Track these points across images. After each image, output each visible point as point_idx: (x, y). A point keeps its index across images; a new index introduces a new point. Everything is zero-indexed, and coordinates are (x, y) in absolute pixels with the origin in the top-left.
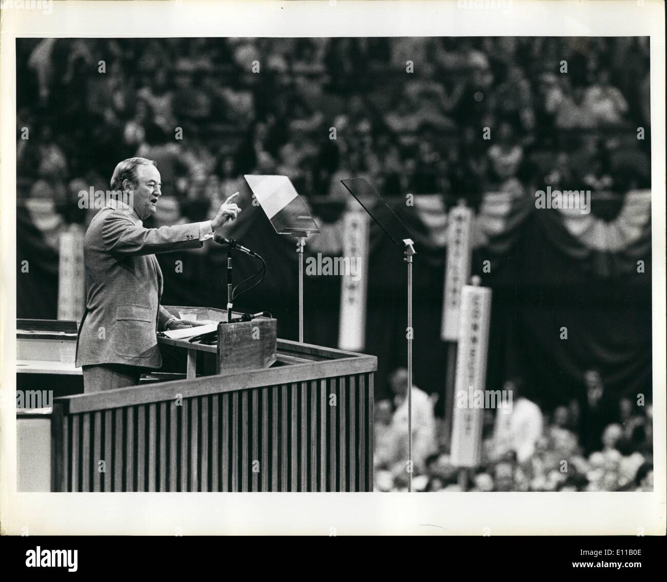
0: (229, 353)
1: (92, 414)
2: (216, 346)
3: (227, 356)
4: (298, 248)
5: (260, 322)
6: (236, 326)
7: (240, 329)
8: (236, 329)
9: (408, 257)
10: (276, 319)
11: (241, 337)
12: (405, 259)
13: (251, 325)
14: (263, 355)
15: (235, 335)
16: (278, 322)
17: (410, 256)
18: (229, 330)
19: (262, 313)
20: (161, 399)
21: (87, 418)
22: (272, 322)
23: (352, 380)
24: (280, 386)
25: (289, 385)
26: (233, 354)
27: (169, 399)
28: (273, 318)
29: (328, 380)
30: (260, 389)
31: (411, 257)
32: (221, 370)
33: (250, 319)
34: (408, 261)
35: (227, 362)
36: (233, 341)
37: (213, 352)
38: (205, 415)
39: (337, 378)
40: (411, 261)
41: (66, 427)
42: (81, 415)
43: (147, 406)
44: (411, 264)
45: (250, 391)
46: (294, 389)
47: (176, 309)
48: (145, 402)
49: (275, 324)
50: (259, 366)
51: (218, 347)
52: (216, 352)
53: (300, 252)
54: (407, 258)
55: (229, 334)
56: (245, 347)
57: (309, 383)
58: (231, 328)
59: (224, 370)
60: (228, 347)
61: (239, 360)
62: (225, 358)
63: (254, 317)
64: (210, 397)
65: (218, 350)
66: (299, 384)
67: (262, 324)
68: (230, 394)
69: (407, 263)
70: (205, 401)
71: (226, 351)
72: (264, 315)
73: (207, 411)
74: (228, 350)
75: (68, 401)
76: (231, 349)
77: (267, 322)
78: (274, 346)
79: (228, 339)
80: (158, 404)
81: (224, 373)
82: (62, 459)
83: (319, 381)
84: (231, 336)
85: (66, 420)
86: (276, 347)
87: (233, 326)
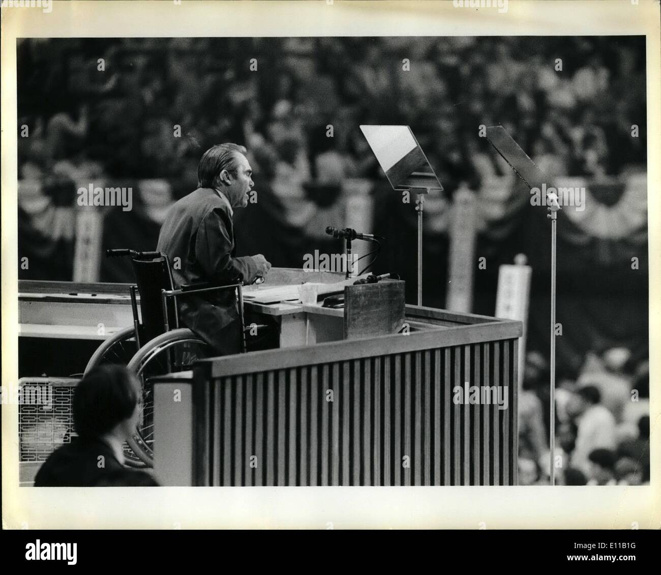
0: (356, 317)
1: (234, 378)
2: (342, 310)
3: (354, 320)
4: (416, 205)
5: (388, 283)
6: (364, 288)
7: (368, 291)
8: (364, 291)
9: (552, 213)
10: (404, 281)
11: (369, 300)
12: (548, 215)
13: (379, 287)
14: (391, 320)
15: (363, 298)
16: (406, 284)
17: (554, 211)
18: (356, 292)
19: (389, 274)
20: (302, 364)
21: (228, 383)
22: (400, 283)
23: (497, 346)
24: (423, 352)
25: (432, 351)
26: (360, 319)
27: (310, 363)
28: (401, 279)
29: (472, 346)
30: (403, 355)
31: (556, 213)
32: (349, 336)
33: (376, 281)
34: (552, 218)
35: (354, 326)
36: (361, 304)
37: (339, 316)
38: (346, 382)
39: (482, 345)
40: (556, 218)
41: (207, 392)
42: (223, 379)
43: (288, 371)
44: (555, 221)
45: (393, 357)
46: (438, 355)
47: (285, 271)
48: (285, 367)
49: (404, 286)
50: (387, 332)
51: (345, 310)
52: (343, 316)
53: (419, 210)
54: (550, 214)
55: (356, 296)
56: (373, 311)
57: (453, 349)
58: (358, 290)
59: (351, 335)
60: (356, 311)
61: (366, 325)
62: (352, 323)
63: (380, 279)
64: (352, 362)
65: (345, 313)
66: (442, 350)
67: (390, 285)
68: (373, 359)
69: (551, 219)
70: (346, 367)
71: (353, 314)
72: (391, 277)
73: (348, 378)
74: (356, 314)
75: (211, 363)
76: (359, 313)
77: (396, 284)
78: (402, 310)
79: (355, 302)
80: (299, 369)
81: (351, 338)
82: (204, 427)
83: (463, 347)
84: (358, 299)
85: (208, 385)
86: (404, 312)
87: (361, 288)
